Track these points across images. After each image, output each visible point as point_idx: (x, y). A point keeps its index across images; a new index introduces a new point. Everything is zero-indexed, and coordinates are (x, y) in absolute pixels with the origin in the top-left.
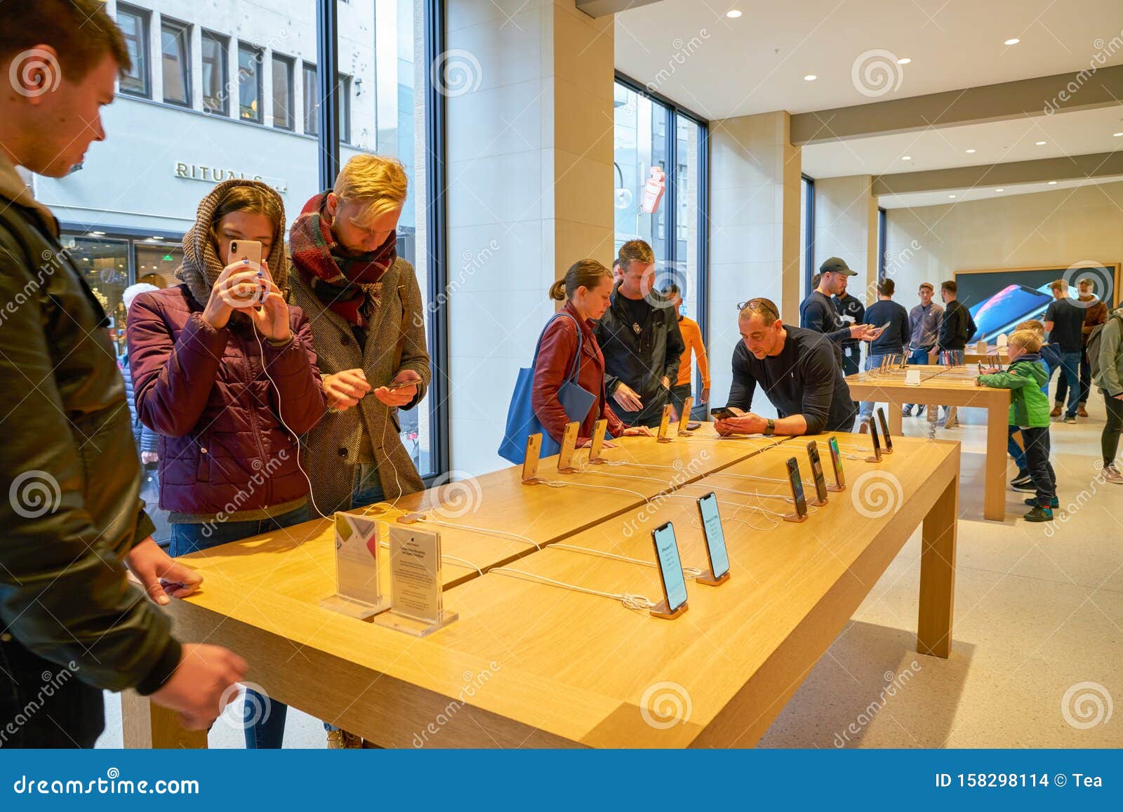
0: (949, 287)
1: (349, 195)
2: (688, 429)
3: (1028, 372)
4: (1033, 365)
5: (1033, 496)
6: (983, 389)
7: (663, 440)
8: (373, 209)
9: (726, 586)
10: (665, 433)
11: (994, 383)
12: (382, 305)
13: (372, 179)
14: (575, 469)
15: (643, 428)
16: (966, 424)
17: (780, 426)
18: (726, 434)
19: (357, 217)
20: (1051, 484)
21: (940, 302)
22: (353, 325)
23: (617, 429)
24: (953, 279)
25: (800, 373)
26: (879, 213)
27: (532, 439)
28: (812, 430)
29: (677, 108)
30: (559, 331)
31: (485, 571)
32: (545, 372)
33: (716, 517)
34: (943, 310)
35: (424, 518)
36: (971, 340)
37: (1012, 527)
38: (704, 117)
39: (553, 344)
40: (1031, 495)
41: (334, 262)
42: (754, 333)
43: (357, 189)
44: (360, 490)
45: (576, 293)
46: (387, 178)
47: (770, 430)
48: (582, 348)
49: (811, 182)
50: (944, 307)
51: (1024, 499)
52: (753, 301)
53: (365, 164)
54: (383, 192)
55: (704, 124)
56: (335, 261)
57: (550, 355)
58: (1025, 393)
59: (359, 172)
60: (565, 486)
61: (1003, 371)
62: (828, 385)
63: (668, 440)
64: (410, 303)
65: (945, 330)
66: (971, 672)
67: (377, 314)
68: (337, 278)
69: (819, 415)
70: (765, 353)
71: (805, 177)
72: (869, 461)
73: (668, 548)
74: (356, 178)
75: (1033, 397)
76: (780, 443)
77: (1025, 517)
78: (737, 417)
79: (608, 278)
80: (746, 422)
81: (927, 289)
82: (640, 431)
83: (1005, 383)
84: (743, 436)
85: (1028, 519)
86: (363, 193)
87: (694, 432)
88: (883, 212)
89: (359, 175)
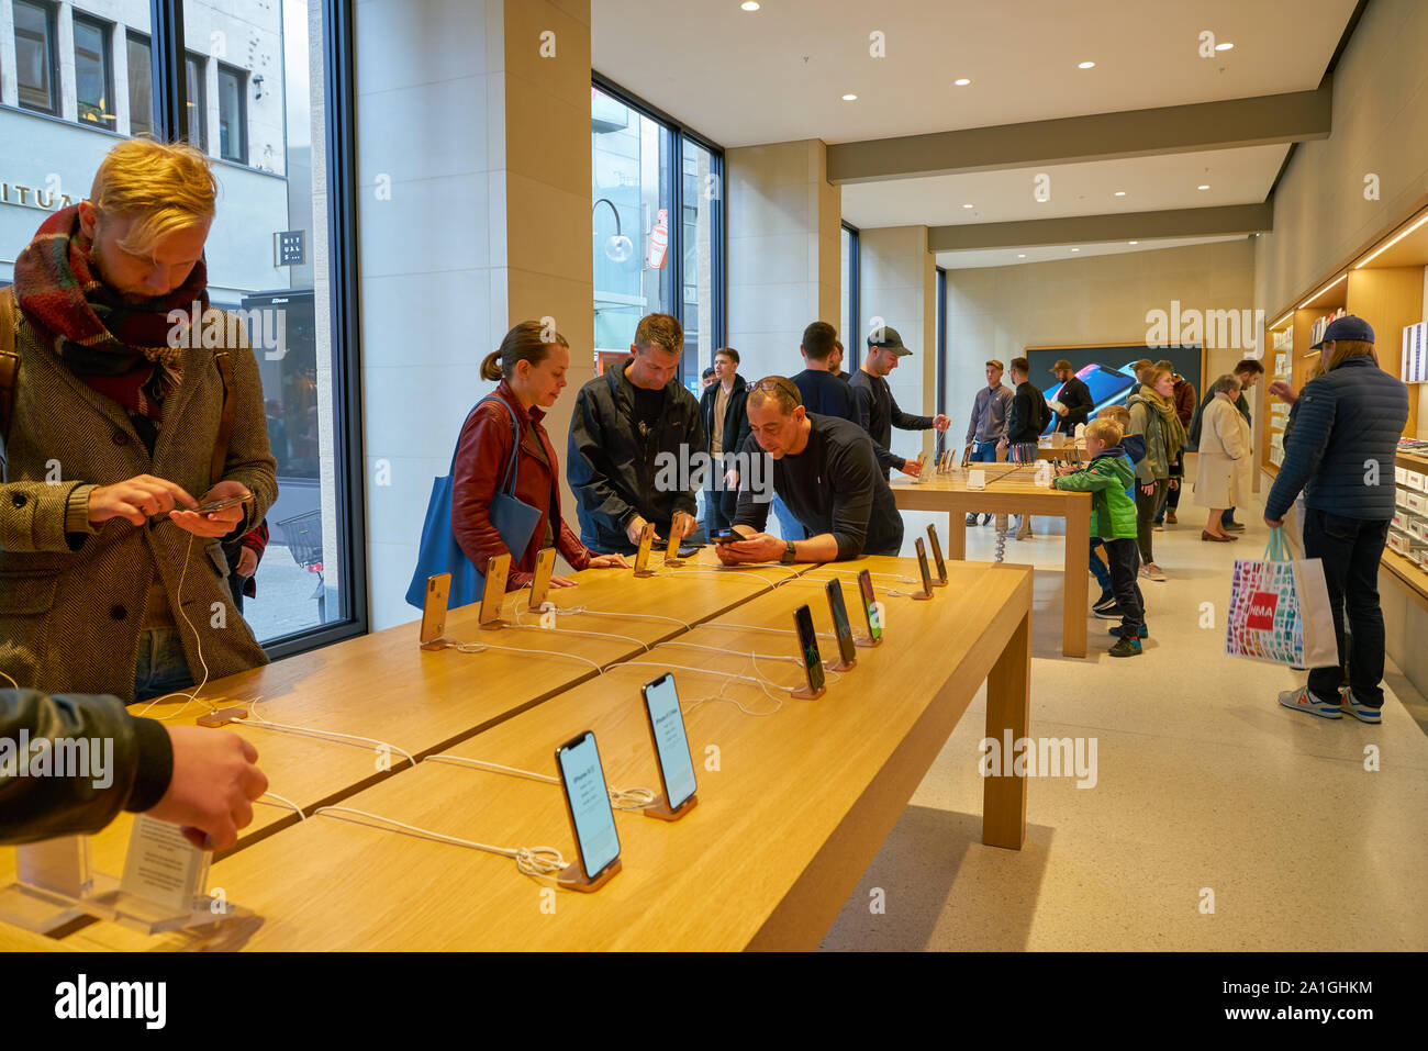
0: (1020, 365)
1: (111, 202)
2: (679, 556)
3: (1111, 471)
4: (1117, 462)
5: (1118, 624)
6: (1060, 493)
7: (642, 573)
8: (151, 226)
9: (690, 819)
10: (645, 564)
11: (1072, 486)
12: (185, 381)
13: (150, 178)
14: (505, 623)
15: (616, 556)
16: (1041, 534)
17: (803, 550)
18: (731, 563)
19: (129, 237)
20: (1139, 609)
21: (1009, 384)
22: (132, 413)
23: (580, 559)
24: (1023, 355)
25: (829, 478)
26: (937, 273)
27: (434, 582)
28: (845, 555)
29: (683, 130)
30: (483, 422)
31: (309, 811)
32: (468, 481)
33: (674, 711)
34: (1011, 393)
35: (245, 716)
36: (1046, 431)
37: (1096, 665)
38: (718, 143)
39: (475, 442)
40: (1115, 622)
41: (92, 312)
42: (768, 424)
43: (124, 193)
44: (153, 671)
45: (516, 369)
46: (176, 178)
47: (788, 557)
48: (520, 446)
49: (855, 233)
50: (1014, 390)
51: (1109, 628)
52: (768, 380)
53: (138, 154)
54: (169, 199)
55: (718, 152)
56: (94, 310)
57: (472, 457)
58: (1109, 496)
59: (128, 167)
60: (482, 651)
61: (1083, 470)
62: (866, 493)
63: (650, 573)
64: (237, 379)
65: (1015, 418)
66: (1049, 867)
67: (176, 394)
68: (99, 339)
69: (854, 535)
70: (782, 451)
71: (846, 225)
72: (916, 598)
73: (585, 775)
74: (122, 175)
75: (1116, 500)
76: (801, 574)
77: (1110, 651)
78: (745, 540)
79: (559, 348)
80: (757, 547)
81: (995, 368)
82: (611, 561)
83: (1084, 486)
84: (754, 565)
85: (1113, 654)
86: (134, 200)
87: (687, 561)
88: (943, 273)
89: (128, 172)
